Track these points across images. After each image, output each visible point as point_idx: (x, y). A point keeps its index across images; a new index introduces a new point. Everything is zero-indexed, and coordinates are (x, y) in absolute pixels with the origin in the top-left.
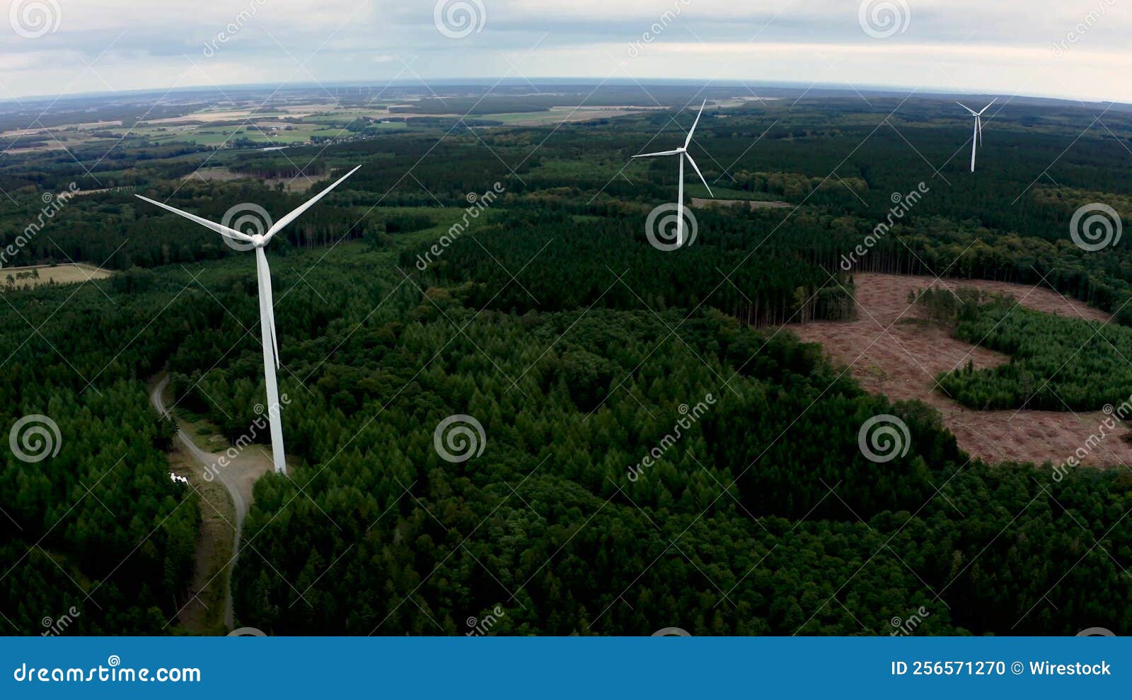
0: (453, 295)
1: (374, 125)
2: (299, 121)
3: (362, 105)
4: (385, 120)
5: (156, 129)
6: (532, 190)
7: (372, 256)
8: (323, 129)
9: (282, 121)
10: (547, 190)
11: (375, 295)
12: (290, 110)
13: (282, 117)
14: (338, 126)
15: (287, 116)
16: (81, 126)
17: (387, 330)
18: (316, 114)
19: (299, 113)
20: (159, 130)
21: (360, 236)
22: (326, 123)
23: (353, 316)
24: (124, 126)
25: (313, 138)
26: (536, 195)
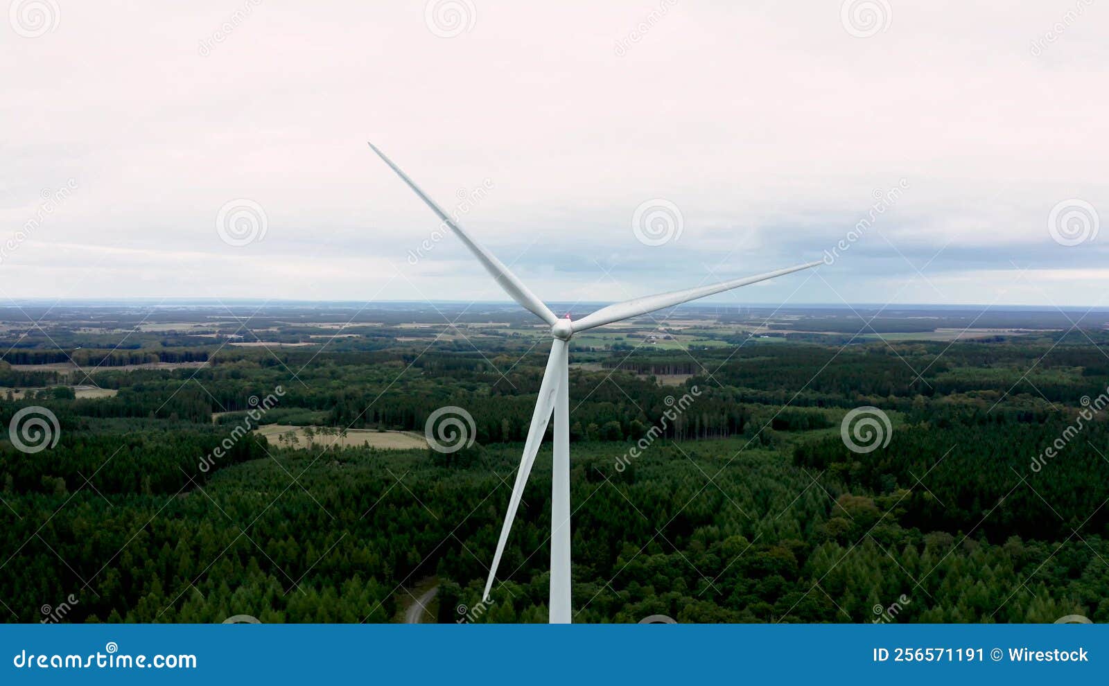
0: (881, 507)
1: (754, 339)
2: (679, 332)
3: (740, 322)
4: (764, 335)
5: (540, 331)
6: (946, 393)
7: (755, 454)
8: (701, 340)
9: (662, 332)
10: (967, 393)
11: (763, 502)
12: (671, 324)
13: (662, 328)
14: (716, 338)
15: (668, 328)
16: (471, 325)
17: (784, 551)
18: (695, 327)
19: (679, 326)
20: (543, 333)
21: (740, 431)
22: (705, 335)
23: (731, 524)
24: (511, 328)
25: (691, 346)
26: (953, 398)
